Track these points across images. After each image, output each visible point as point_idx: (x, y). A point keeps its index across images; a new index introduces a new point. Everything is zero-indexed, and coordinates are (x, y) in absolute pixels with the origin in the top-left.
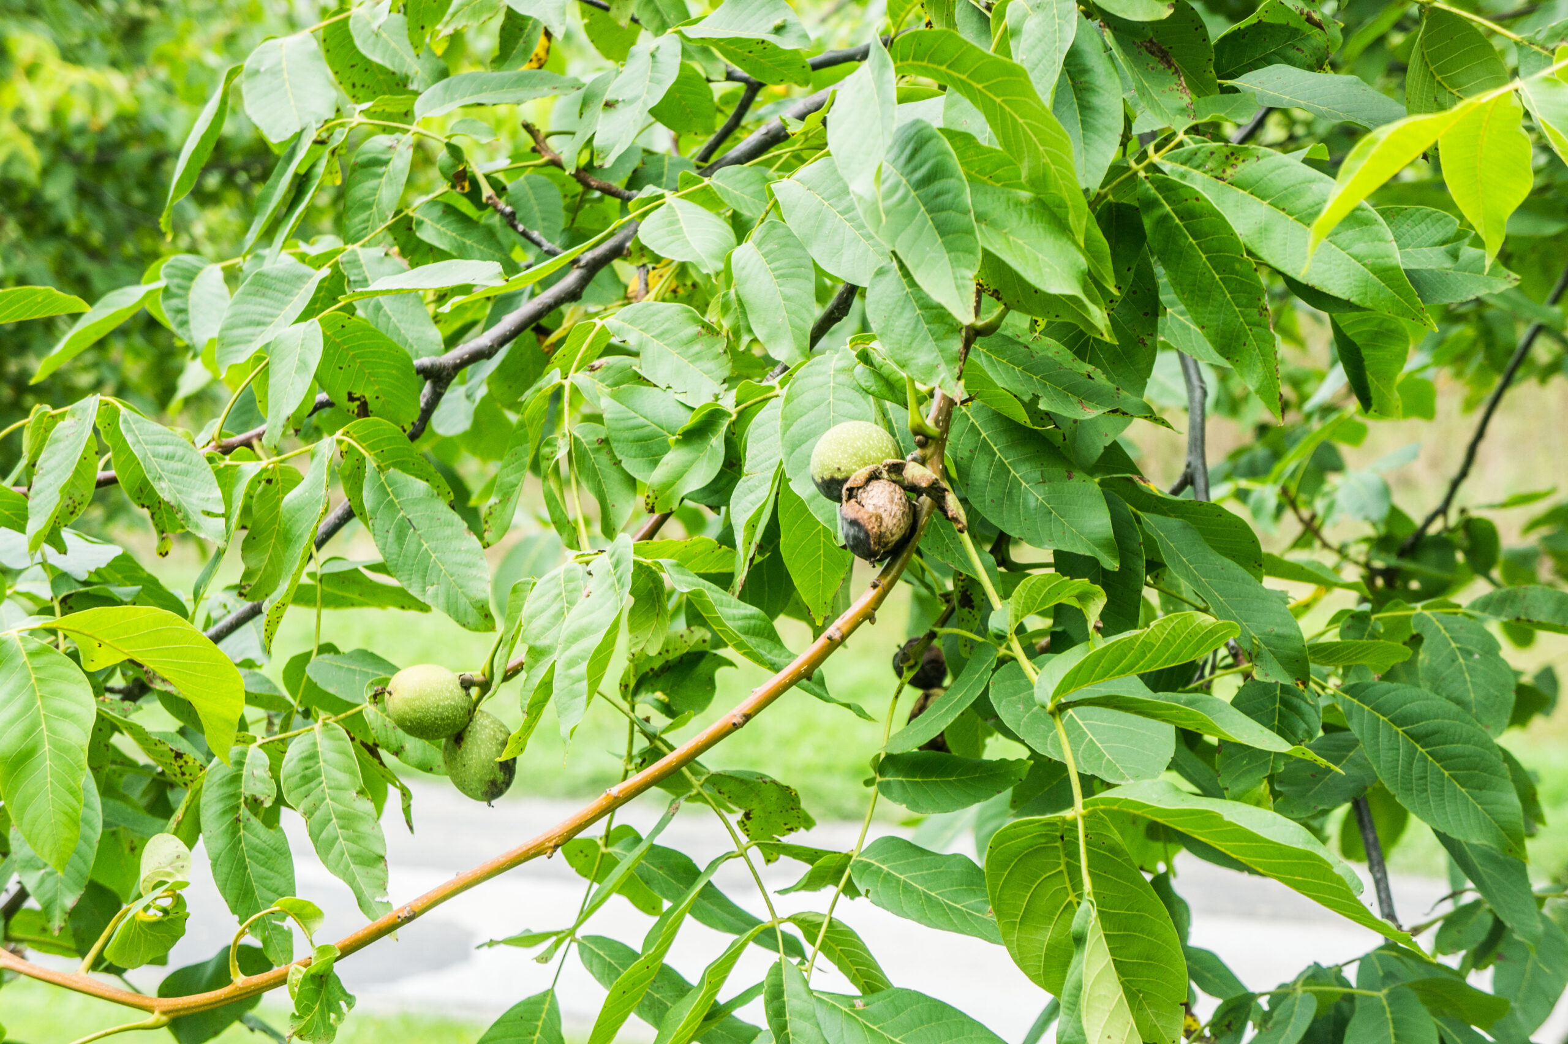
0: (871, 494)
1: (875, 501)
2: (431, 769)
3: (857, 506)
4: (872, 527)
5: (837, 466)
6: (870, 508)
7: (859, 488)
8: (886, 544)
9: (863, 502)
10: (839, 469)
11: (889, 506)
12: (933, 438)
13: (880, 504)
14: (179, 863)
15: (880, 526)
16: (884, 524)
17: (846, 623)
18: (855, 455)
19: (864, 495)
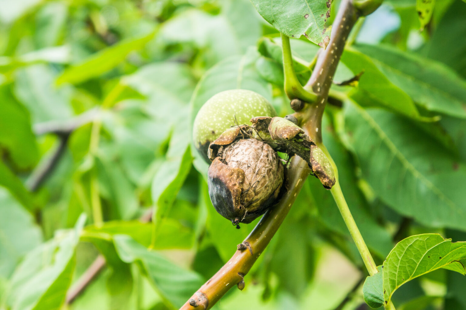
0: (236, 151)
1: (239, 158)
3: (221, 163)
4: (234, 184)
5: (211, 129)
6: (233, 165)
7: (225, 146)
8: (250, 203)
9: (227, 161)
10: (213, 132)
11: (253, 164)
12: (309, 102)
13: (244, 161)
15: (242, 183)
16: (247, 182)
17: (211, 288)
18: (229, 118)
19: (229, 153)
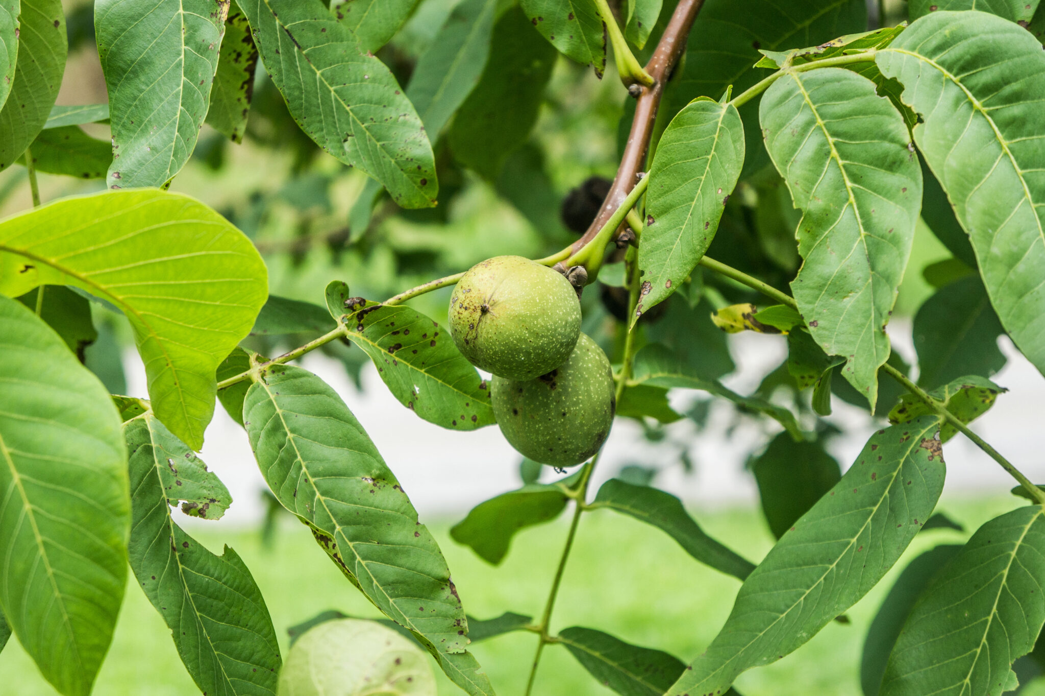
2: (454, 423)
14: (401, 674)
